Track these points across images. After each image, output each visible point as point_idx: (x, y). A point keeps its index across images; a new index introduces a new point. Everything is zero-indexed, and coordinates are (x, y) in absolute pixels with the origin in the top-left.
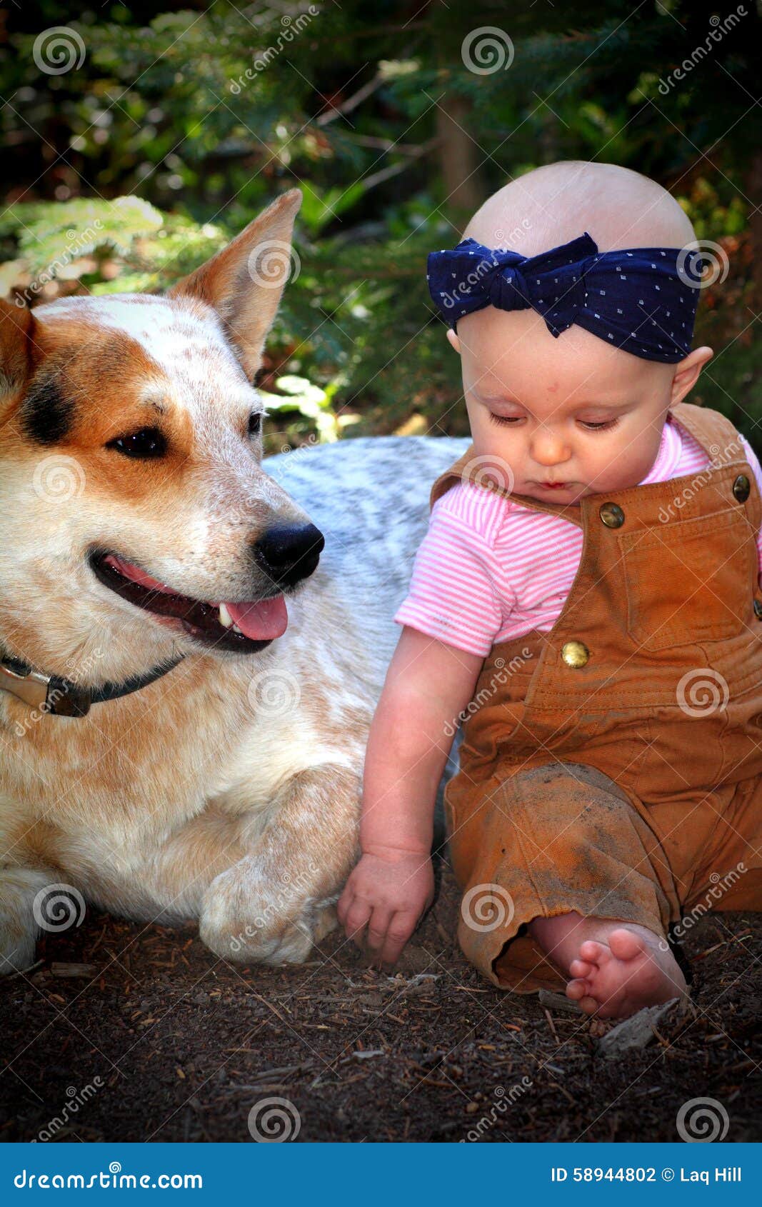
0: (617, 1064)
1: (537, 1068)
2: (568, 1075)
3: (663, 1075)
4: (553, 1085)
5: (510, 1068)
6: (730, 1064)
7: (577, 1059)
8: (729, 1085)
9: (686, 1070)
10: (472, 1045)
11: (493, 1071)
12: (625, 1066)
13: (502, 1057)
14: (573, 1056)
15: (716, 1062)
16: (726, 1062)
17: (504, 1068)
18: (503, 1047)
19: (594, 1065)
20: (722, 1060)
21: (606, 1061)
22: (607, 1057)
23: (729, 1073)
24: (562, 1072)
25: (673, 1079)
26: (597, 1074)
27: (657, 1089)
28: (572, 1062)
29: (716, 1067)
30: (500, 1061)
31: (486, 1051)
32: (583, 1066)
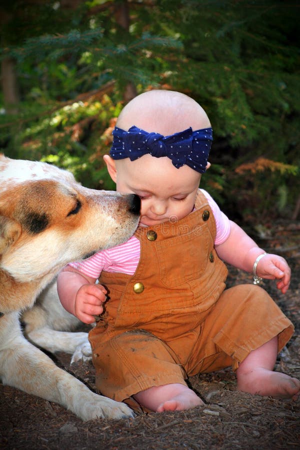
0: (69, 437)
1: (37, 439)
2: (50, 442)
3: (87, 443)
4: (44, 446)
5: (27, 439)
6: (113, 439)
7: (53, 436)
8: (114, 447)
9: (96, 441)
10: (11, 430)
11: (20, 440)
12: (72, 439)
13: (24, 435)
14: (52, 435)
15: (108, 438)
16: (112, 438)
17: (25, 438)
18: (23, 430)
19: (60, 438)
20: (111, 437)
21: (65, 437)
22: (65, 435)
23: (113, 442)
24: (47, 441)
25: (91, 444)
26: (61, 442)
27: (85, 448)
28: (51, 437)
29: (108, 440)
30: (22, 436)
31: (17, 433)
32: (56, 439)
